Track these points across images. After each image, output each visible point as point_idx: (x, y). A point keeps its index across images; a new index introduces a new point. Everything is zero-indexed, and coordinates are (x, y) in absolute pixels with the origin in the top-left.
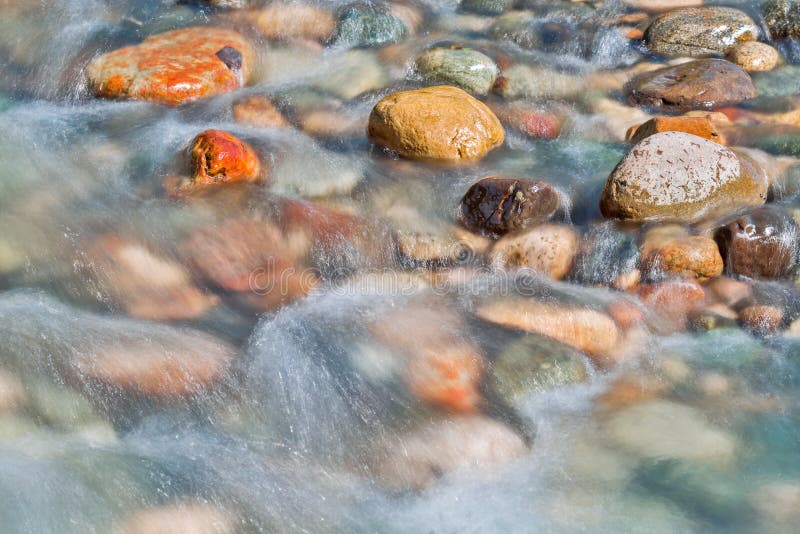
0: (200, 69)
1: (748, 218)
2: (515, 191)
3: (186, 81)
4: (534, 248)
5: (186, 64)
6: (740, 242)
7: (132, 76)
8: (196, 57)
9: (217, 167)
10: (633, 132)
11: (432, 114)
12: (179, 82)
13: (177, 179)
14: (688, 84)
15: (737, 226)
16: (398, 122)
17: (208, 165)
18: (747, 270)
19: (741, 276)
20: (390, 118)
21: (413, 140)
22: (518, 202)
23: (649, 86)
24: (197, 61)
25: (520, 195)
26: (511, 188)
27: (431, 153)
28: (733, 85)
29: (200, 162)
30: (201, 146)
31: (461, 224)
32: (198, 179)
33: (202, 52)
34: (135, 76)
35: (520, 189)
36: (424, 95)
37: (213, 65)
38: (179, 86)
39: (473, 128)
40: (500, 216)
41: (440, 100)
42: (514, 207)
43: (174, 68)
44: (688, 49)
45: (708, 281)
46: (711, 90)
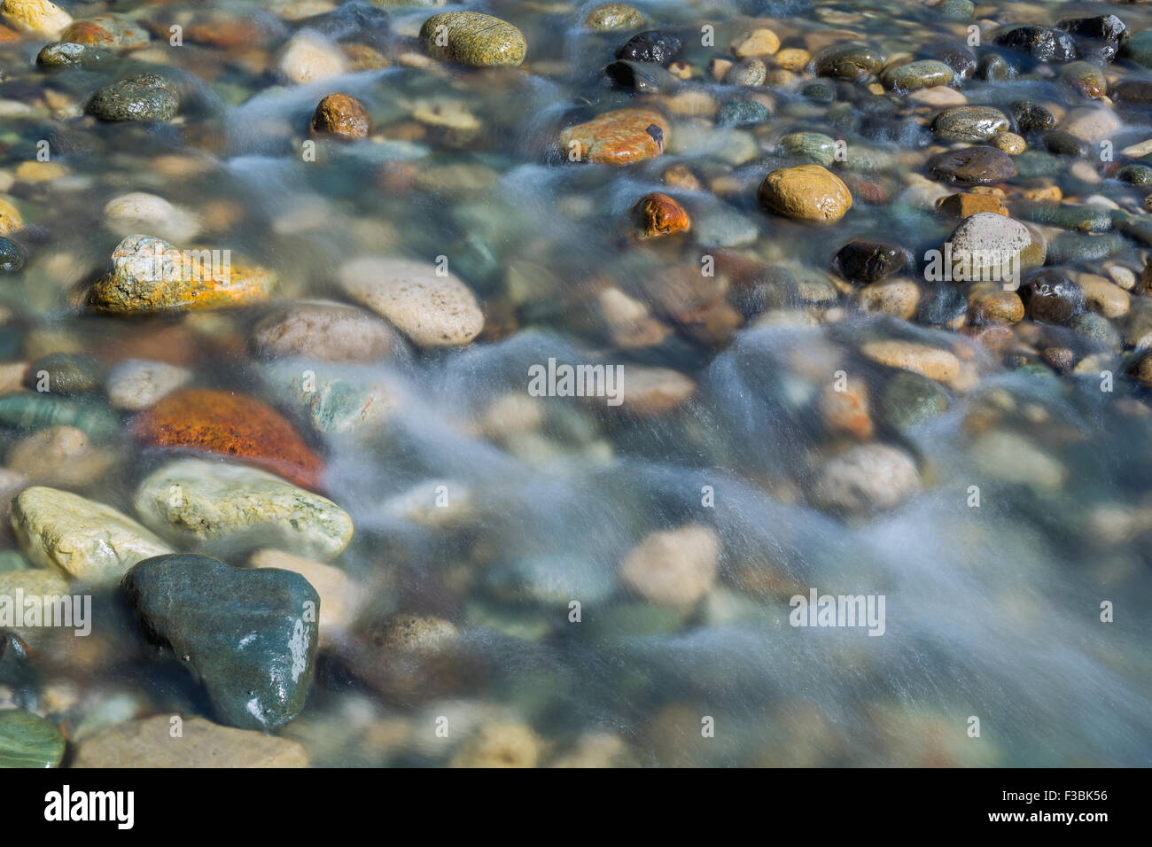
0: (636, 140)
1: (1042, 279)
2: (879, 253)
3: (626, 150)
4: (892, 297)
5: (626, 137)
6: (1038, 297)
7: (590, 145)
8: (633, 132)
9: (664, 224)
10: (942, 202)
11: (808, 187)
12: (622, 151)
13: (634, 232)
14: (974, 165)
15: (1036, 285)
16: (784, 191)
17: (657, 222)
18: (1040, 317)
19: (1035, 321)
20: (778, 189)
21: (794, 205)
22: (881, 262)
23: (945, 165)
24: (634, 135)
25: (882, 257)
26: (876, 252)
27: (807, 215)
28: (1004, 167)
29: (652, 220)
30: (652, 208)
31: (836, 274)
32: (651, 233)
33: (636, 128)
34: (593, 145)
35: (883, 253)
36: (801, 173)
37: (645, 138)
38: (621, 154)
39: (835, 198)
40: (866, 271)
41: (813, 177)
42: (877, 265)
43: (617, 139)
44: (963, 135)
45: (1015, 325)
46: (990, 171)
